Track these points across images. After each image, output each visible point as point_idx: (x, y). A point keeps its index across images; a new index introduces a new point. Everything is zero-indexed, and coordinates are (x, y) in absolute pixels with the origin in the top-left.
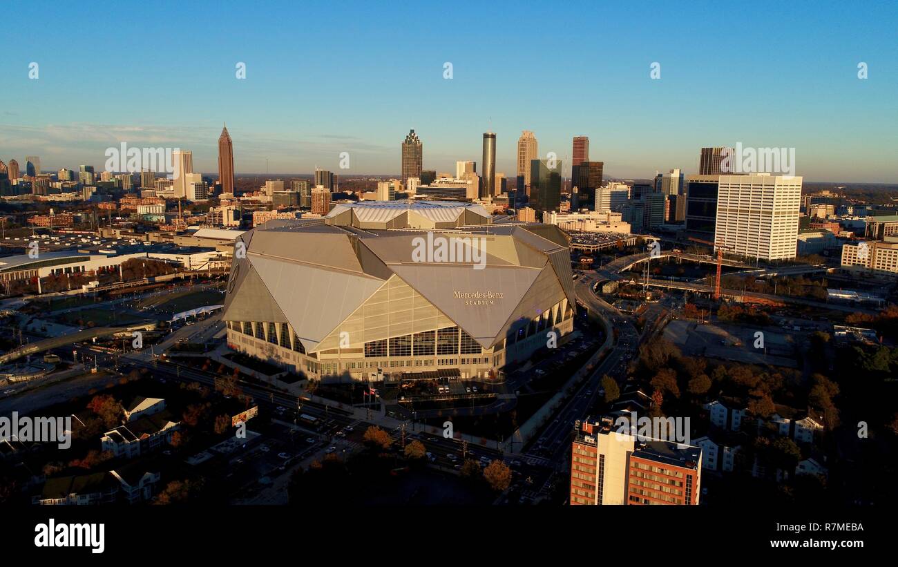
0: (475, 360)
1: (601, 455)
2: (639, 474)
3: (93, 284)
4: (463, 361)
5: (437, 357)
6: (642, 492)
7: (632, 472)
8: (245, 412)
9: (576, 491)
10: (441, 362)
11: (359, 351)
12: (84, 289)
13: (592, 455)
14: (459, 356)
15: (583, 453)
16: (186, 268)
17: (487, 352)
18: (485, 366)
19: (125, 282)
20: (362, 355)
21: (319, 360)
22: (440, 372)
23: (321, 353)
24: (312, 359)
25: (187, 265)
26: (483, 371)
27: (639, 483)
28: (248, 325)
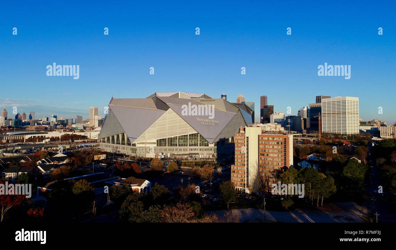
0: (206, 150)
1: (247, 137)
2: (263, 143)
3: (47, 140)
4: (201, 150)
5: (189, 147)
6: (265, 150)
7: (260, 142)
8: (100, 155)
9: (237, 156)
10: (190, 149)
11: (154, 143)
12: (44, 142)
13: (243, 138)
14: (199, 147)
15: (240, 138)
16: (89, 138)
17: (212, 146)
18: (210, 152)
19: (61, 140)
20: (155, 145)
21: (137, 147)
22: (190, 154)
23: (138, 143)
24: (134, 147)
25: (89, 137)
26: (209, 154)
27: (264, 147)
28: (108, 138)
